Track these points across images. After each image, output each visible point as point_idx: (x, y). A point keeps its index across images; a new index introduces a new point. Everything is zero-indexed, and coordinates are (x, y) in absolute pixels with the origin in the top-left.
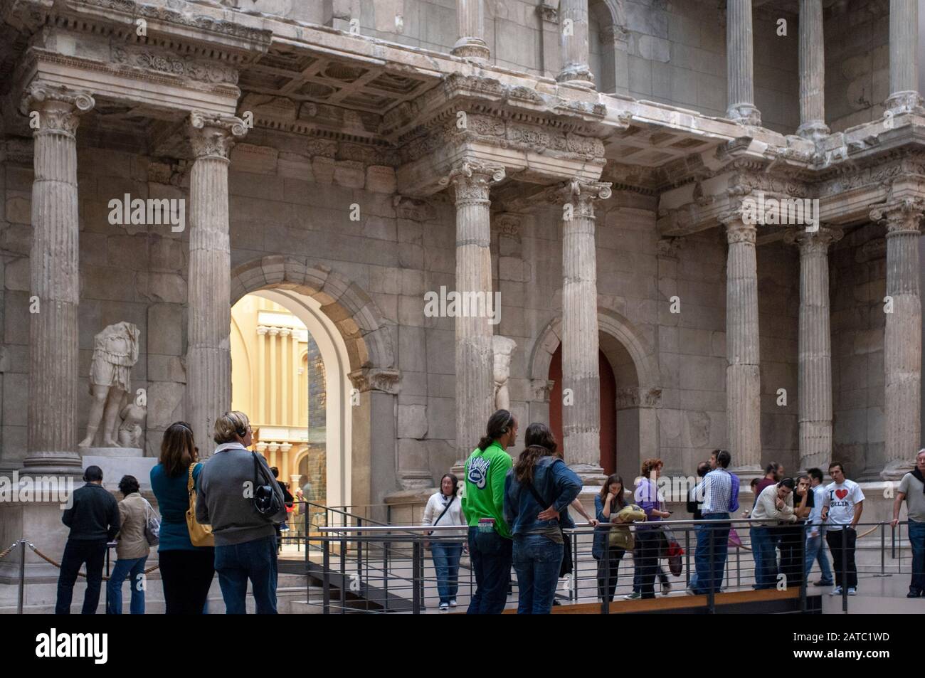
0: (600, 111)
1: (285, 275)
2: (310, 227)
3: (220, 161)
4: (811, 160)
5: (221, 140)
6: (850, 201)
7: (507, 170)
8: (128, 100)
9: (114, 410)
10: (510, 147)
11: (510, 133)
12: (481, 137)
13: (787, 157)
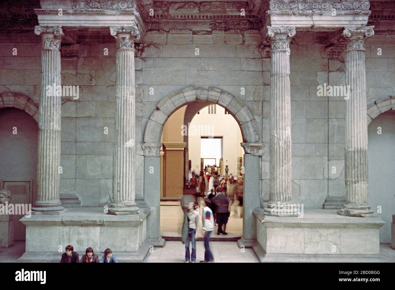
1: (197, 96)
2: (211, 69)
3: (127, 50)
5: (128, 38)
7: (297, 28)
8: (80, 26)
10: (300, 15)
12: (280, 12)
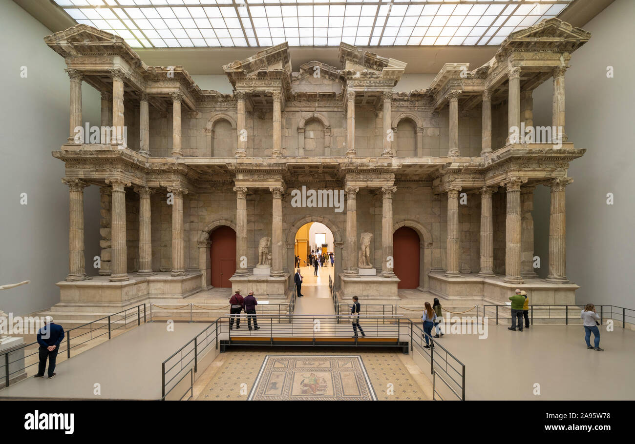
0: (390, 165)
3: (278, 198)
4: (480, 165)
5: (278, 193)
6: (495, 179)
7: (360, 188)
8: (255, 187)
9: (264, 257)
10: (361, 181)
11: (361, 177)
12: (351, 180)
13: (468, 166)
